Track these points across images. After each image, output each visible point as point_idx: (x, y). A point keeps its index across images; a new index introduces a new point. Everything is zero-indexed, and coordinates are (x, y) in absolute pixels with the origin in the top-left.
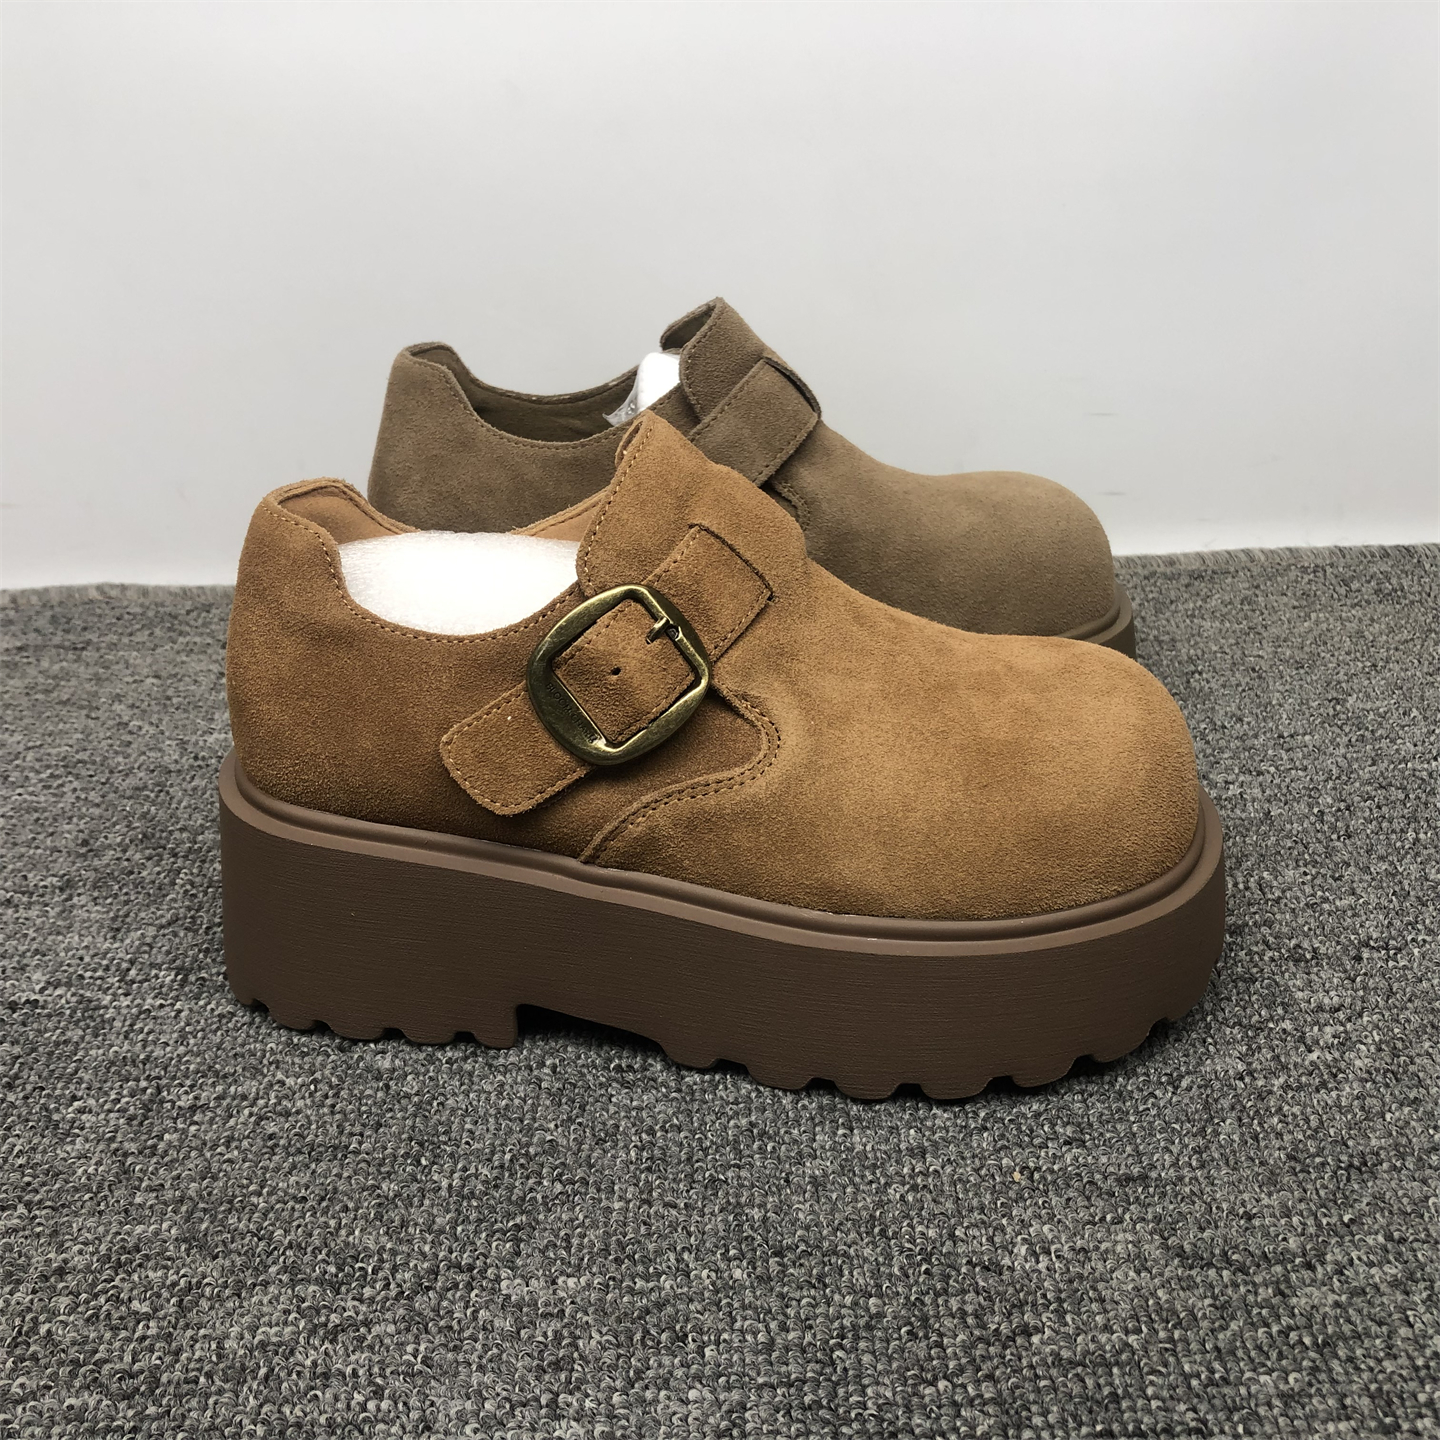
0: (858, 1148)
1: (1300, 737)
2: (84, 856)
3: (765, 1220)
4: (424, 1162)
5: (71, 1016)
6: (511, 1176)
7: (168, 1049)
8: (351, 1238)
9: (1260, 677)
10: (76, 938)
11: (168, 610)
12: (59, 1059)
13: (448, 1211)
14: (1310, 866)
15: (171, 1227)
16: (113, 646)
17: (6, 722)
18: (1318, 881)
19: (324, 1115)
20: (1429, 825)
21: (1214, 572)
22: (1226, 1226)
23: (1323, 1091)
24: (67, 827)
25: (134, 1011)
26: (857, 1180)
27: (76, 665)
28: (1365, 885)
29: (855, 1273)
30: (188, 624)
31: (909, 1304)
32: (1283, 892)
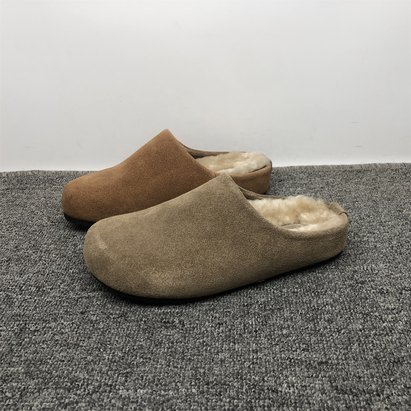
0: (237, 350)
4: (101, 350)
6: (128, 355)
7: (30, 312)
9: (376, 203)
10: (9, 276)
11: (51, 178)
13: (107, 366)
14: (388, 263)
15: (22, 369)
16: (33, 188)
18: (390, 268)
19: (74, 334)
21: (364, 170)
24: (11, 242)
25: (22, 299)
27: (22, 194)
29: (231, 391)
31: (247, 402)
32: (379, 271)
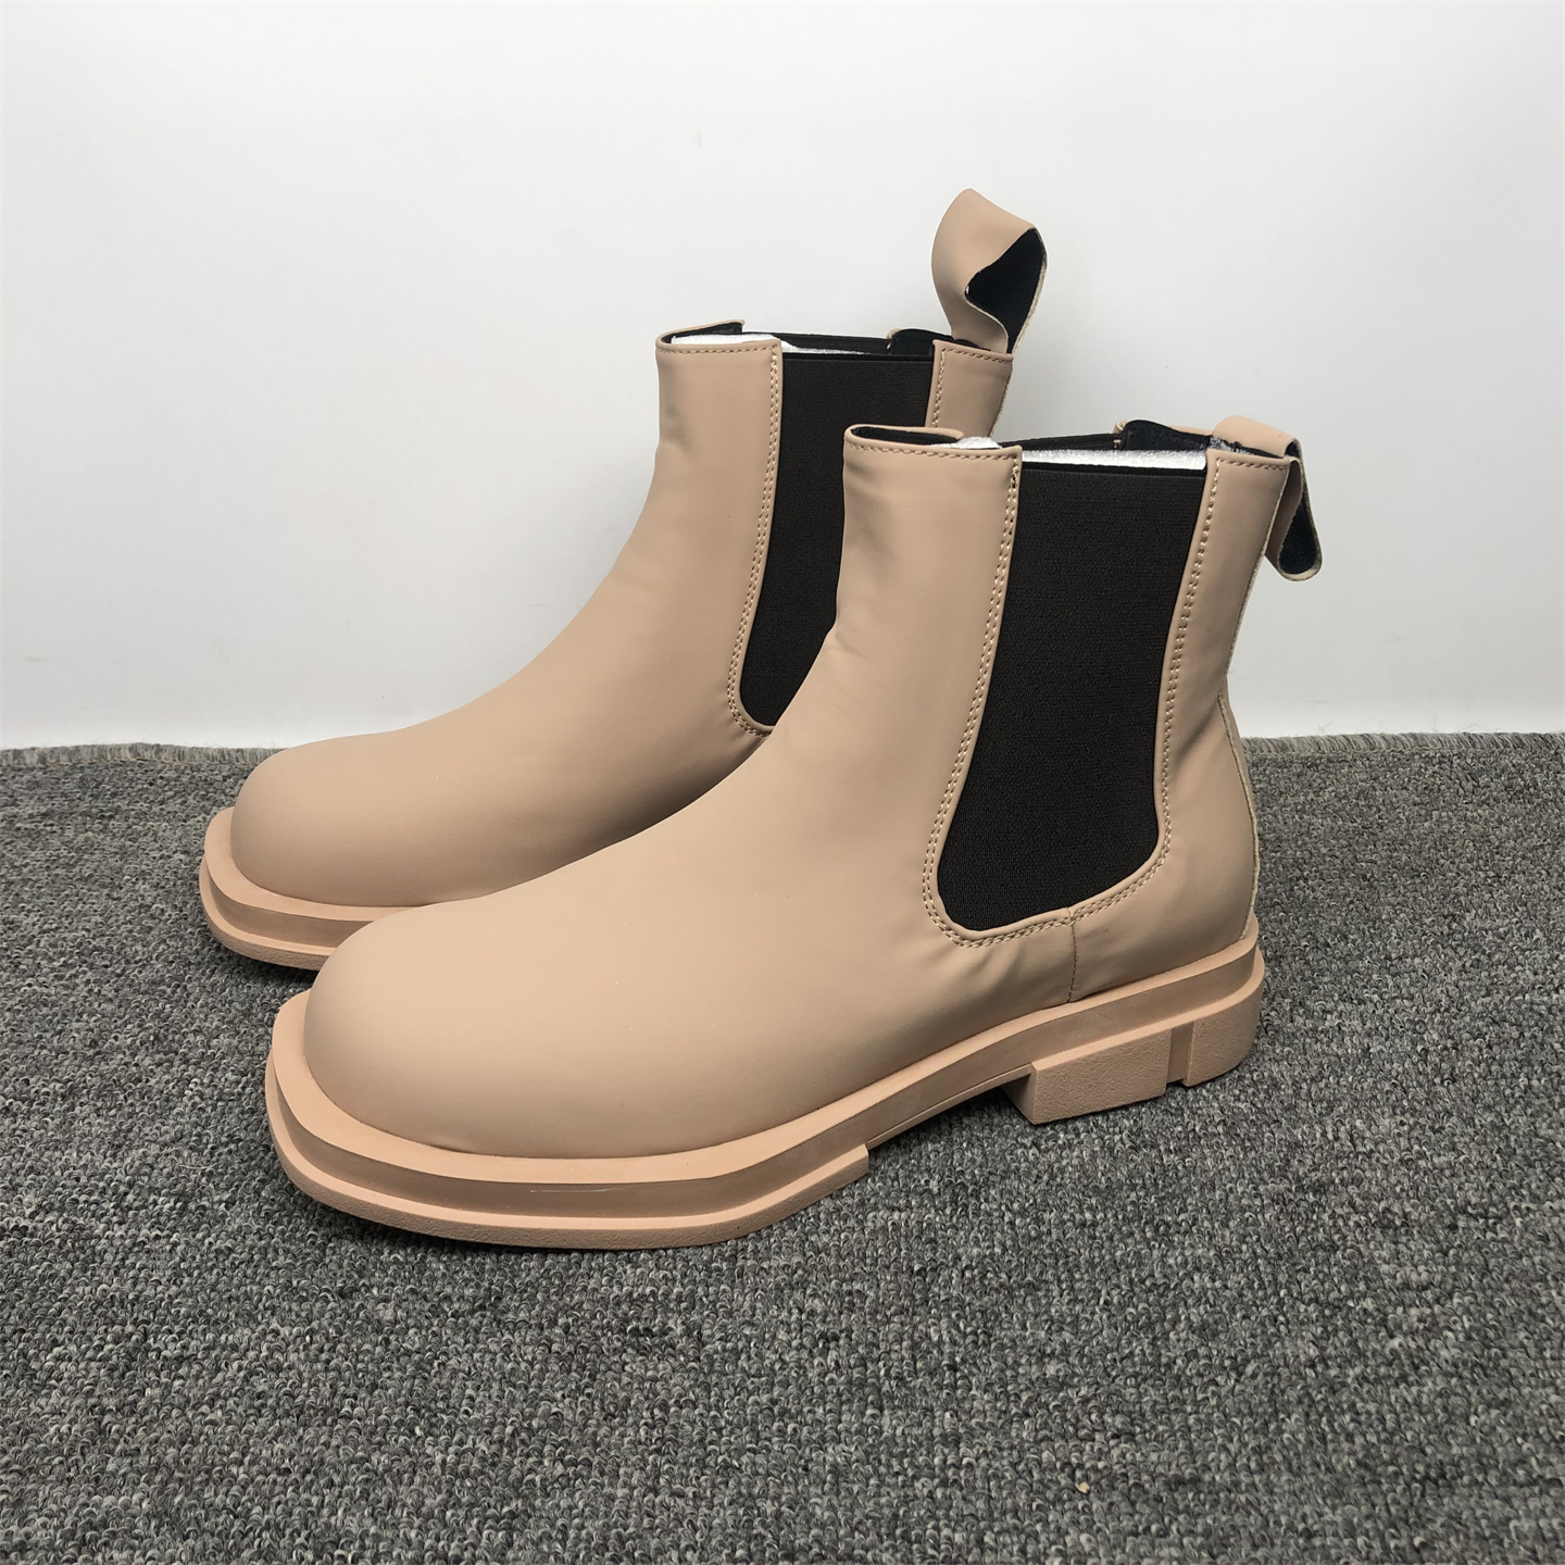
1: (1409, 960)
2: (91, 1059)
3: (778, 1515)
5: (60, 1247)
8: (333, 1519)
12: (43, 1296)
17: (23, 901)
20: (1543, 1071)
22: (1283, 1544)
23: (1402, 1386)
26: (882, 1469)
28: (1467, 1140)
30: (223, 792)
